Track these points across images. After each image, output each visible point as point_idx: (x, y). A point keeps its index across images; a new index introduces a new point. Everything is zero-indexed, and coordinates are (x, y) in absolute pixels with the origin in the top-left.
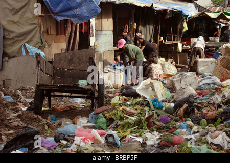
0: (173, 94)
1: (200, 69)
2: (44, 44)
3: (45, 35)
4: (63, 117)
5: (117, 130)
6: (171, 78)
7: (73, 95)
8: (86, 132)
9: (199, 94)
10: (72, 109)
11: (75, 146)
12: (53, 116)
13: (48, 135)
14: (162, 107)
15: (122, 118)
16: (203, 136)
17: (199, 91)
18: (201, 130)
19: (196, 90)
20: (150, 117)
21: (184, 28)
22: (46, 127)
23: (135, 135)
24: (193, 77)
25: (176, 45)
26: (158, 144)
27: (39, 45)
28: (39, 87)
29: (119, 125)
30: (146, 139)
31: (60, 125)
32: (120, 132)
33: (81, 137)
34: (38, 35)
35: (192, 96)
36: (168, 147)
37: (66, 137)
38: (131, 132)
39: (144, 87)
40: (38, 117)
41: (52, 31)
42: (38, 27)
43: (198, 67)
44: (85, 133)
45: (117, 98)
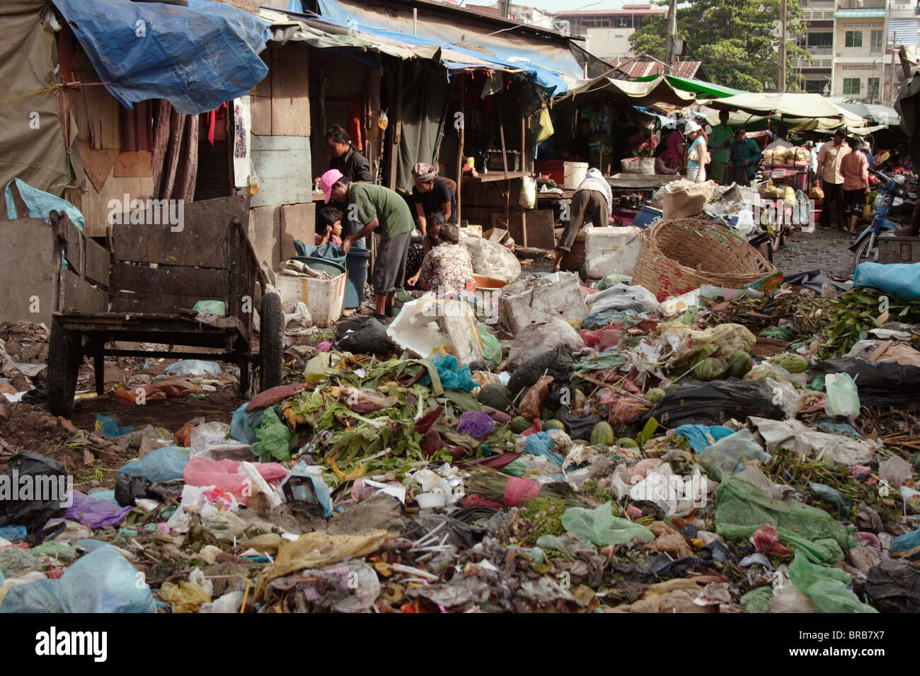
0: (507, 343)
1: (595, 261)
2: (79, 182)
3: (83, 151)
4: (145, 423)
5: (323, 463)
6: (497, 292)
7: (178, 348)
8: (218, 469)
9: (591, 342)
10: (175, 396)
11: (186, 518)
12: (109, 419)
13: (95, 482)
14: (471, 386)
15: (338, 424)
16: (599, 477)
17: (588, 333)
18: (593, 459)
19: (582, 327)
20: (431, 417)
21: (540, 128)
22: (89, 458)
23: (381, 477)
24: (572, 287)
25: (518, 183)
26: (458, 504)
27: (64, 184)
28: (61, 324)
29: (331, 445)
30: (417, 489)
31: (134, 449)
32: (334, 467)
33: (205, 488)
34: (58, 150)
35: (565, 348)
36: (489, 513)
37: (154, 487)
38: (370, 470)
39: (413, 320)
40: (59, 424)
41: (108, 138)
42: (58, 126)
43: (589, 257)
44: (217, 474)
45: (324, 356)
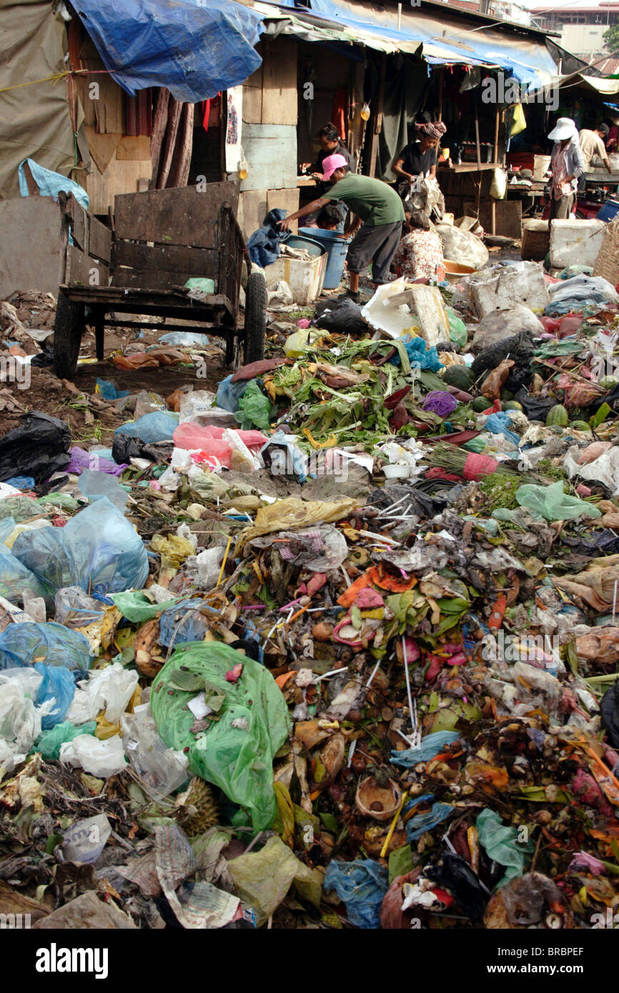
0: (473, 327)
1: (558, 252)
2: (84, 164)
3: (89, 135)
4: (140, 388)
5: (299, 433)
6: (467, 278)
7: (170, 321)
8: (205, 435)
9: (551, 329)
10: (167, 364)
11: (175, 477)
12: (109, 383)
13: (95, 440)
14: (438, 367)
15: (314, 398)
16: (553, 456)
17: (549, 320)
18: (548, 439)
19: (543, 315)
20: (399, 395)
21: (514, 122)
22: (89, 418)
23: (352, 448)
24: (536, 276)
25: (490, 174)
26: (420, 476)
27: (71, 165)
28: (67, 296)
29: (307, 416)
30: (385, 460)
31: (130, 411)
32: (309, 436)
33: (192, 451)
34: (67, 134)
35: (527, 334)
36: (449, 485)
37: (147, 448)
38: (342, 440)
39: (386, 302)
40: (64, 386)
41: (112, 123)
42: (67, 110)
43: (553, 247)
44: (203, 439)
45: (303, 333)
